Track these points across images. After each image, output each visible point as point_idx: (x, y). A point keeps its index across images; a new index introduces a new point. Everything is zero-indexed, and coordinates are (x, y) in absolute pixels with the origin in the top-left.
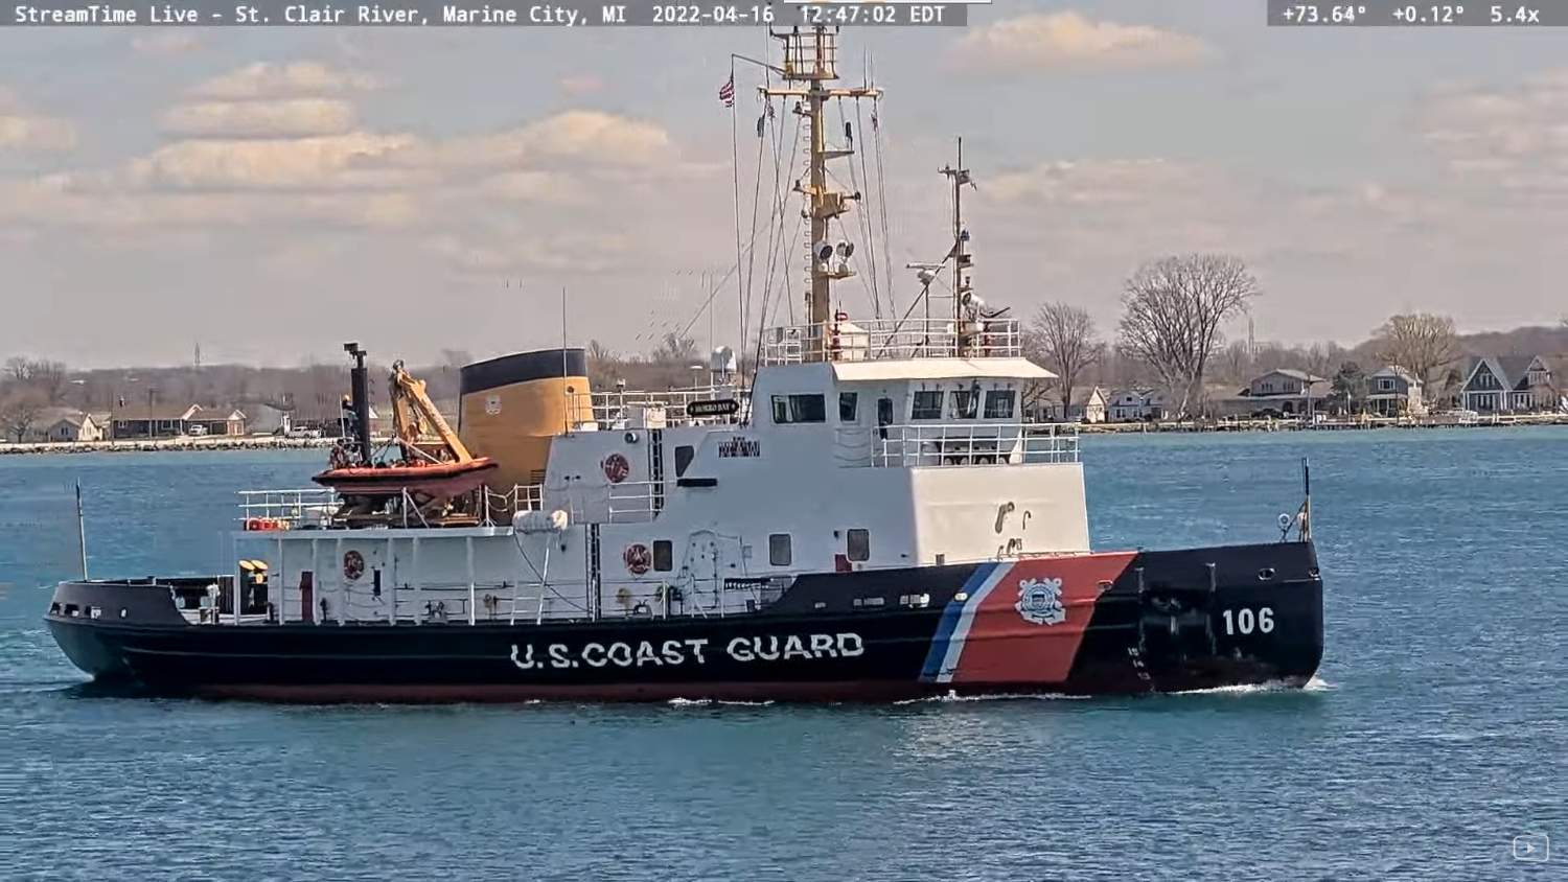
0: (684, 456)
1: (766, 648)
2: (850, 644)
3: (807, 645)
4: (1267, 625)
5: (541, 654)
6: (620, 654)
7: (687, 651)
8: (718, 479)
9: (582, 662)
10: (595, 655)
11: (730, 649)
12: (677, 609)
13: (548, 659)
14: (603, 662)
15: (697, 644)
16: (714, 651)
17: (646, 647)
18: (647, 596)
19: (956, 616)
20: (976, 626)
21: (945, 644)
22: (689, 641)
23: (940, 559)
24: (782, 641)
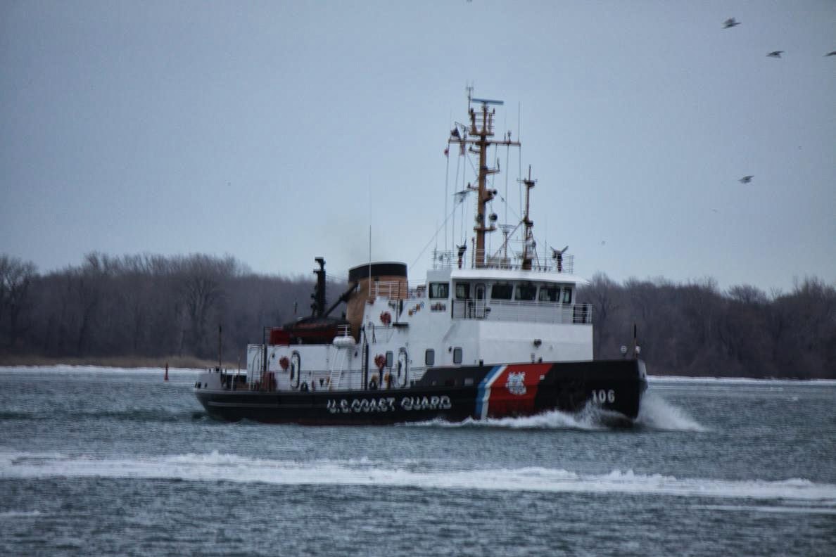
1: (415, 403)
2: (445, 402)
3: (429, 402)
4: (611, 397)
5: (338, 405)
6: (364, 405)
7: (387, 404)
8: (410, 324)
9: (351, 408)
11: (403, 402)
13: (340, 407)
14: (358, 409)
15: (391, 401)
16: (397, 404)
17: (374, 402)
19: (484, 390)
20: (492, 395)
21: (481, 403)
22: (388, 399)
23: (481, 363)
24: (421, 400)
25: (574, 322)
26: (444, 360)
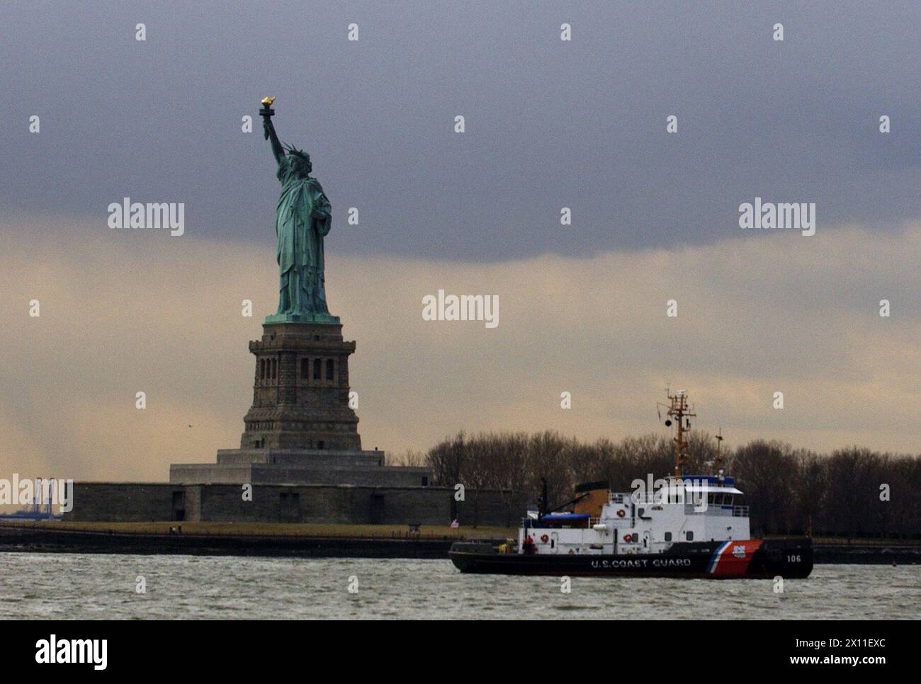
0: (641, 511)
1: (664, 562)
2: (687, 562)
3: (675, 562)
4: (799, 559)
5: (600, 563)
6: (623, 564)
7: (642, 563)
8: (652, 517)
9: (612, 565)
10: (616, 564)
11: (654, 562)
12: (640, 552)
13: (602, 565)
14: (618, 566)
15: (645, 562)
16: (649, 564)
18: (630, 548)
19: (716, 555)
20: (721, 558)
21: (713, 562)
22: (642, 561)
23: (713, 540)
24: (668, 561)
25: (733, 515)
26: (679, 538)
